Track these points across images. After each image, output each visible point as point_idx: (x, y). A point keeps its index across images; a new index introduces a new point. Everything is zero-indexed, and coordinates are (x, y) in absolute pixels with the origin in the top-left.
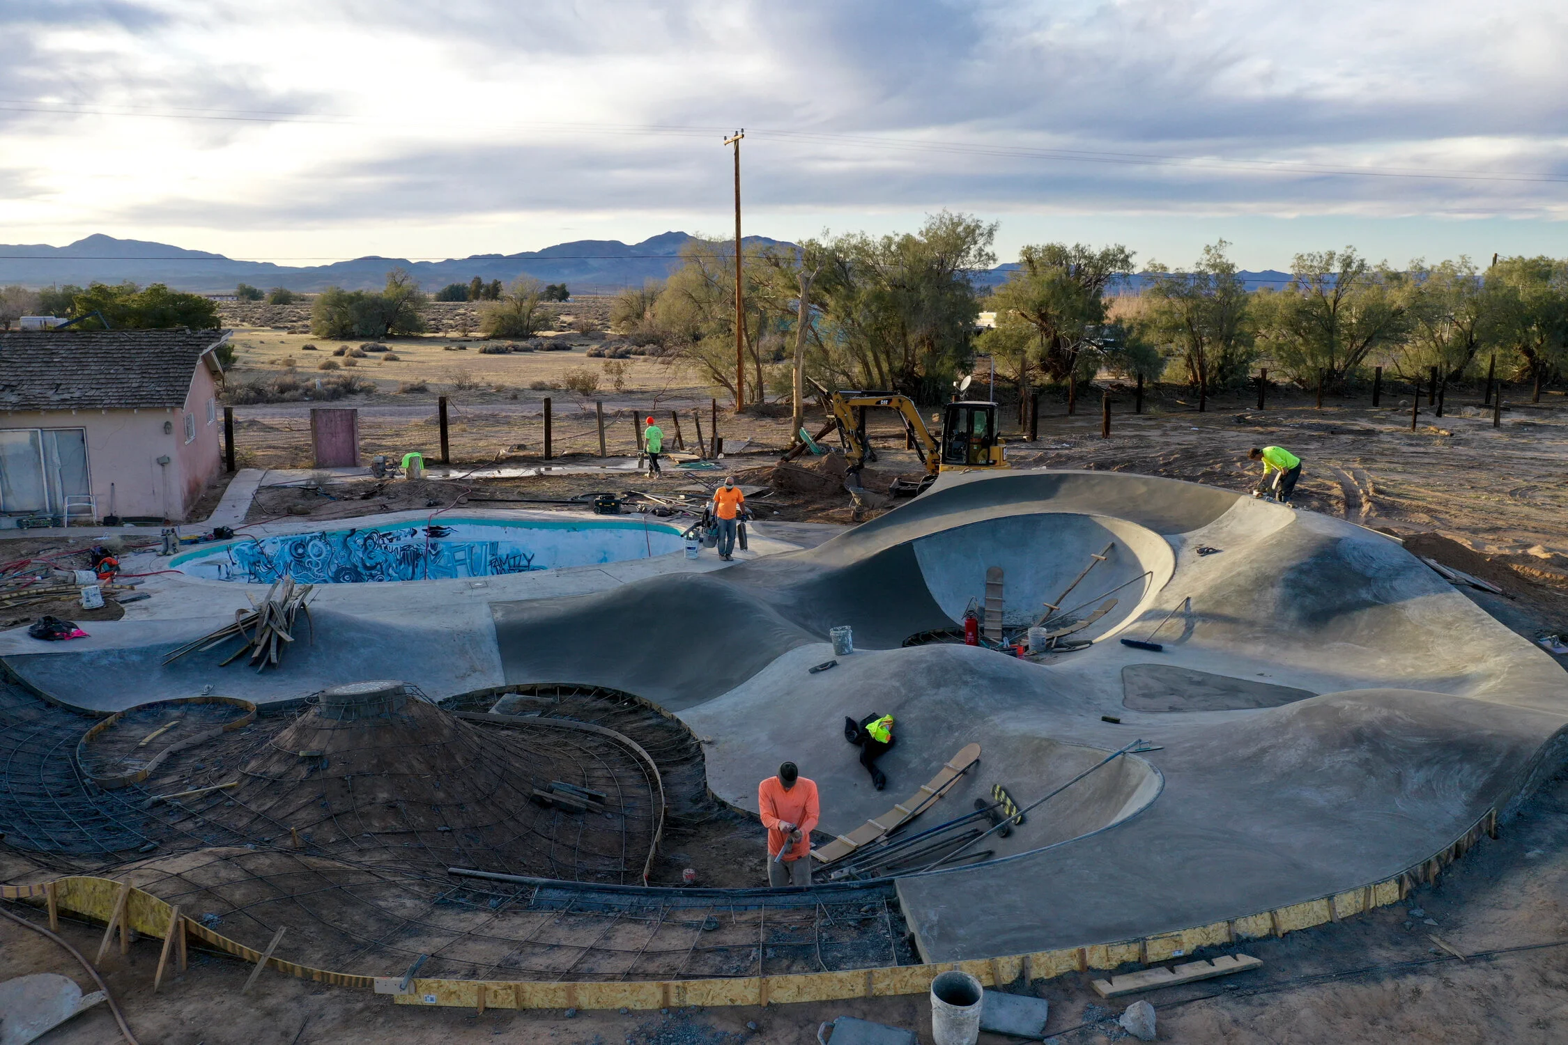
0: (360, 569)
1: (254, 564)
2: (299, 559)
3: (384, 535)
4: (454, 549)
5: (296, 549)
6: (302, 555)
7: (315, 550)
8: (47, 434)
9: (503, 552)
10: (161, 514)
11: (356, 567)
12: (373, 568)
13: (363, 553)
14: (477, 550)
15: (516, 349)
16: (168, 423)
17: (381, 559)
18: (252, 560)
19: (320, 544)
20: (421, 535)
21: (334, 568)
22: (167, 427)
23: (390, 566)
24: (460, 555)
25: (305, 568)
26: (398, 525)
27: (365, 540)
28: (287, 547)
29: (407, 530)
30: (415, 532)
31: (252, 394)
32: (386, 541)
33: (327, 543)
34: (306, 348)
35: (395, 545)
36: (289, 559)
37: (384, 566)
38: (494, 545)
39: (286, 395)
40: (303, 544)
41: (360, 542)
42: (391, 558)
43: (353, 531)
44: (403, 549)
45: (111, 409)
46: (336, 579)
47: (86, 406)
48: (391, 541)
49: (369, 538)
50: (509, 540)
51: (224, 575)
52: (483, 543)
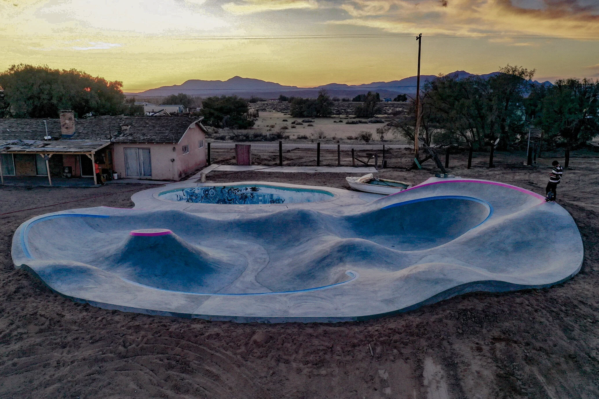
0: (226, 200)
1: (191, 196)
2: (206, 195)
3: (236, 189)
4: (258, 196)
5: (205, 192)
6: (207, 194)
7: (212, 193)
8: (139, 150)
9: (275, 197)
10: (171, 178)
11: (225, 199)
12: (231, 200)
13: (228, 195)
14: (266, 197)
15: (360, 122)
16: (174, 148)
17: (234, 197)
18: (191, 194)
19: (213, 191)
20: (249, 190)
21: (217, 199)
22: (174, 149)
23: (237, 200)
24: (260, 198)
25: (208, 199)
26: (242, 186)
27: (229, 190)
28: (202, 191)
29: (244, 188)
30: (247, 189)
31: (244, 138)
32: (236, 191)
33: (216, 191)
34: (284, 121)
35: (239, 193)
36: (203, 195)
37: (235, 200)
38: (272, 195)
39: (256, 139)
40: (207, 190)
41: (227, 191)
42: (237, 197)
43: (224, 187)
44: (241, 195)
45: (158, 143)
46: (218, 203)
47: (150, 142)
48: (238, 191)
49: (230, 190)
50: (276, 194)
51: (179, 199)
52: (268, 194)
